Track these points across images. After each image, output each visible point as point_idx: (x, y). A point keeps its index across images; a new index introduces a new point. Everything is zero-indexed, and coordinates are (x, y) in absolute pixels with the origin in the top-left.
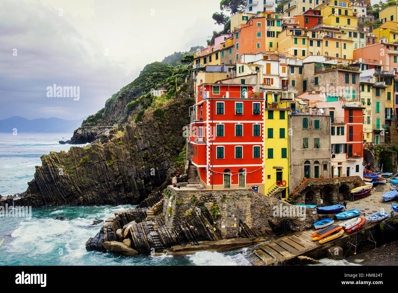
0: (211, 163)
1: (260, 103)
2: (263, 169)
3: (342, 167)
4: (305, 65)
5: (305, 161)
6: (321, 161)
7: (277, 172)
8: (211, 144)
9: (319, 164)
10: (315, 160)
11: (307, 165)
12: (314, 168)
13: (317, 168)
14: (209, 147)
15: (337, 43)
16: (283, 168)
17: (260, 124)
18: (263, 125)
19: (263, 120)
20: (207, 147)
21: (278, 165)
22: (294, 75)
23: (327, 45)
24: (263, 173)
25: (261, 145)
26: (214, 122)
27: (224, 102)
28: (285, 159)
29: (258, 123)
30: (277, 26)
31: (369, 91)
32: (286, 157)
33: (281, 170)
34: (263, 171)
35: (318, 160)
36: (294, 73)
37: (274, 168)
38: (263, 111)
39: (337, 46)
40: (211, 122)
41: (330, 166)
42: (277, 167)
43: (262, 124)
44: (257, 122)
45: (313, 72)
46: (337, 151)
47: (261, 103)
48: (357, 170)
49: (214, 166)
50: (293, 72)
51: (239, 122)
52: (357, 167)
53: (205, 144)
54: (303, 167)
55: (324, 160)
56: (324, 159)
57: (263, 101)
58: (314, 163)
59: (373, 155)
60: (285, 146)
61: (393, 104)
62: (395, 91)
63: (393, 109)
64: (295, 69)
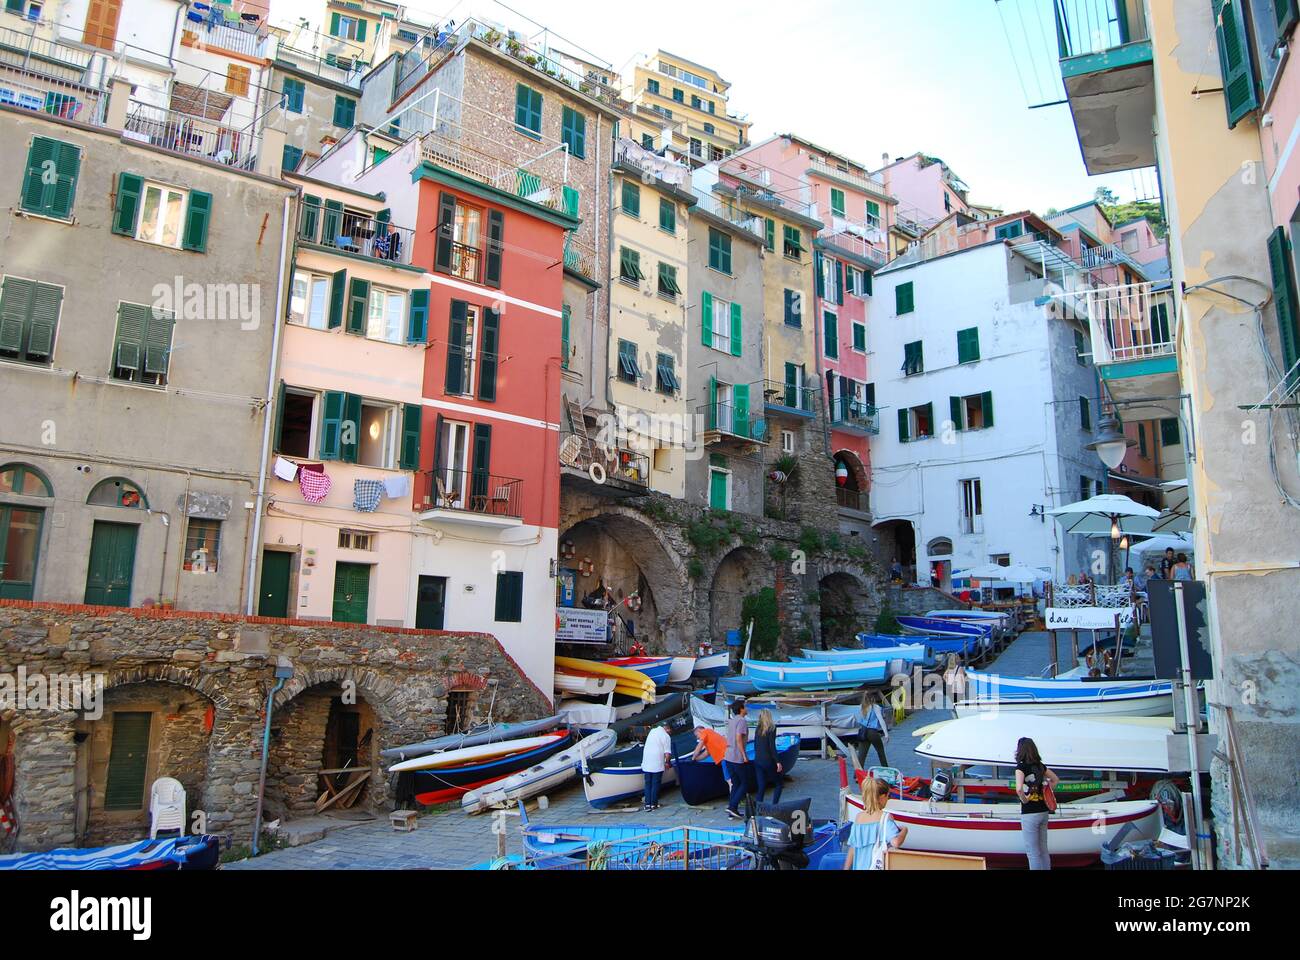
3: (371, 566)
4: (368, 87)
6: (164, 489)
9: (144, 506)
12: (88, 531)
22: (300, 122)
31: (667, 227)
35: (137, 477)
36: (300, 112)
41: (247, 538)
48: (507, 609)
50: (292, 104)
55: (199, 482)
56: (196, 472)
58: (92, 498)
59: (676, 559)
61: (811, 348)
62: (819, 290)
63: (811, 373)
64: (306, 92)
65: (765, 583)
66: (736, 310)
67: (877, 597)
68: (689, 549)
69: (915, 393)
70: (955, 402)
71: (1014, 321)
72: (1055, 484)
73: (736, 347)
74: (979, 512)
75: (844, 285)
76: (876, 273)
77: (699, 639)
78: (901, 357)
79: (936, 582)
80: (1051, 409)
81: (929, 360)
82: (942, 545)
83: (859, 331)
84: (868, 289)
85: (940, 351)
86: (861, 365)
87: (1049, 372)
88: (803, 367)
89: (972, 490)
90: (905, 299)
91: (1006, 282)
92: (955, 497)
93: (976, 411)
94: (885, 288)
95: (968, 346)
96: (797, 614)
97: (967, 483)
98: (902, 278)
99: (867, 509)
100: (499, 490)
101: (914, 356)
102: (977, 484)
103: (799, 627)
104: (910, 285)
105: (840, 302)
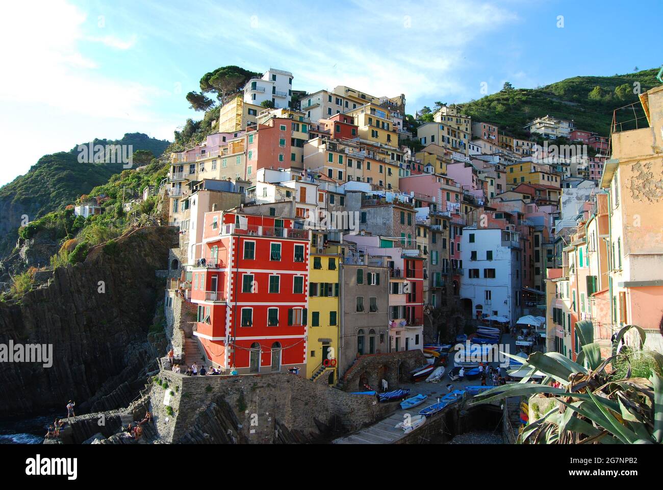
0: (233, 334)
1: (303, 245)
2: (305, 342)
3: (400, 337)
4: (348, 194)
5: (359, 329)
6: (377, 329)
7: (323, 347)
8: (234, 304)
9: (375, 334)
10: (371, 328)
11: (361, 335)
12: (369, 339)
13: (372, 339)
14: (231, 309)
15: (381, 167)
16: (331, 340)
17: (303, 276)
18: (307, 278)
19: (307, 270)
20: (228, 309)
21: (325, 336)
22: (334, 206)
23: (369, 168)
24: (305, 347)
25: (303, 306)
26: (240, 270)
27: (255, 241)
28: (334, 327)
29: (301, 275)
30: (303, 131)
31: (425, 236)
32: (335, 324)
33: (328, 343)
34: (305, 344)
35: (374, 328)
37: (320, 340)
38: (307, 257)
39: (381, 172)
40: (235, 270)
41: (388, 337)
42: (324, 339)
43: (306, 275)
44: (299, 273)
45: (360, 204)
46: (396, 316)
47: (306, 246)
48: (417, 343)
49: (238, 338)
50: (332, 202)
51: (275, 272)
52: (417, 337)
53: (225, 304)
54: (357, 337)
55: (381, 328)
56: (381, 326)
57: (308, 244)
58: (369, 333)
59: (431, 321)
60: (335, 308)
61: (448, 254)
62: (450, 237)
63: (448, 261)
64: (335, 197)
65: (443, 322)
66: (437, 252)
67: (464, 321)
68: (433, 318)
69: (474, 265)
70: (485, 270)
71: (502, 251)
72: (510, 295)
73: (437, 263)
74: (490, 299)
75: (455, 233)
76: (464, 228)
77: (434, 338)
78: (470, 255)
79: (477, 316)
80: (510, 276)
81: (479, 257)
82: (479, 307)
83: (459, 245)
84: (461, 234)
85: (482, 255)
86: (458, 256)
87: (510, 266)
88: (447, 260)
89: (488, 294)
90: (472, 238)
91: (500, 240)
92: (484, 295)
93: (490, 273)
94: (466, 234)
95: (489, 255)
96: (452, 330)
97: (487, 291)
98: (472, 232)
99: (459, 295)
100: (417, 320)
101: (474, 255)
102: (490, 292)
103: (452, 333)
104: (474, 235)
105: (454, 238)
